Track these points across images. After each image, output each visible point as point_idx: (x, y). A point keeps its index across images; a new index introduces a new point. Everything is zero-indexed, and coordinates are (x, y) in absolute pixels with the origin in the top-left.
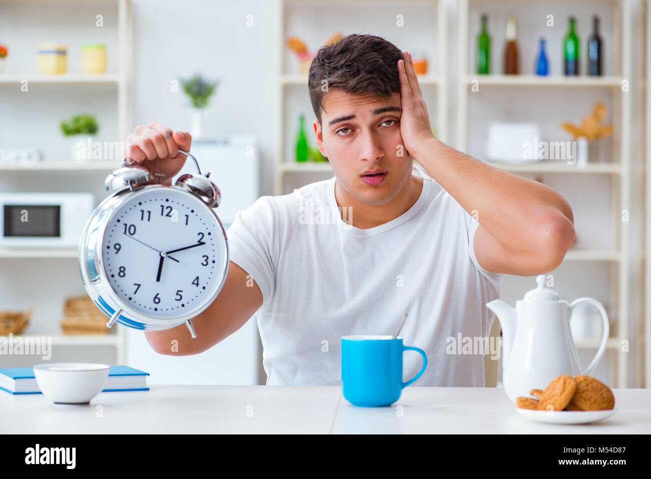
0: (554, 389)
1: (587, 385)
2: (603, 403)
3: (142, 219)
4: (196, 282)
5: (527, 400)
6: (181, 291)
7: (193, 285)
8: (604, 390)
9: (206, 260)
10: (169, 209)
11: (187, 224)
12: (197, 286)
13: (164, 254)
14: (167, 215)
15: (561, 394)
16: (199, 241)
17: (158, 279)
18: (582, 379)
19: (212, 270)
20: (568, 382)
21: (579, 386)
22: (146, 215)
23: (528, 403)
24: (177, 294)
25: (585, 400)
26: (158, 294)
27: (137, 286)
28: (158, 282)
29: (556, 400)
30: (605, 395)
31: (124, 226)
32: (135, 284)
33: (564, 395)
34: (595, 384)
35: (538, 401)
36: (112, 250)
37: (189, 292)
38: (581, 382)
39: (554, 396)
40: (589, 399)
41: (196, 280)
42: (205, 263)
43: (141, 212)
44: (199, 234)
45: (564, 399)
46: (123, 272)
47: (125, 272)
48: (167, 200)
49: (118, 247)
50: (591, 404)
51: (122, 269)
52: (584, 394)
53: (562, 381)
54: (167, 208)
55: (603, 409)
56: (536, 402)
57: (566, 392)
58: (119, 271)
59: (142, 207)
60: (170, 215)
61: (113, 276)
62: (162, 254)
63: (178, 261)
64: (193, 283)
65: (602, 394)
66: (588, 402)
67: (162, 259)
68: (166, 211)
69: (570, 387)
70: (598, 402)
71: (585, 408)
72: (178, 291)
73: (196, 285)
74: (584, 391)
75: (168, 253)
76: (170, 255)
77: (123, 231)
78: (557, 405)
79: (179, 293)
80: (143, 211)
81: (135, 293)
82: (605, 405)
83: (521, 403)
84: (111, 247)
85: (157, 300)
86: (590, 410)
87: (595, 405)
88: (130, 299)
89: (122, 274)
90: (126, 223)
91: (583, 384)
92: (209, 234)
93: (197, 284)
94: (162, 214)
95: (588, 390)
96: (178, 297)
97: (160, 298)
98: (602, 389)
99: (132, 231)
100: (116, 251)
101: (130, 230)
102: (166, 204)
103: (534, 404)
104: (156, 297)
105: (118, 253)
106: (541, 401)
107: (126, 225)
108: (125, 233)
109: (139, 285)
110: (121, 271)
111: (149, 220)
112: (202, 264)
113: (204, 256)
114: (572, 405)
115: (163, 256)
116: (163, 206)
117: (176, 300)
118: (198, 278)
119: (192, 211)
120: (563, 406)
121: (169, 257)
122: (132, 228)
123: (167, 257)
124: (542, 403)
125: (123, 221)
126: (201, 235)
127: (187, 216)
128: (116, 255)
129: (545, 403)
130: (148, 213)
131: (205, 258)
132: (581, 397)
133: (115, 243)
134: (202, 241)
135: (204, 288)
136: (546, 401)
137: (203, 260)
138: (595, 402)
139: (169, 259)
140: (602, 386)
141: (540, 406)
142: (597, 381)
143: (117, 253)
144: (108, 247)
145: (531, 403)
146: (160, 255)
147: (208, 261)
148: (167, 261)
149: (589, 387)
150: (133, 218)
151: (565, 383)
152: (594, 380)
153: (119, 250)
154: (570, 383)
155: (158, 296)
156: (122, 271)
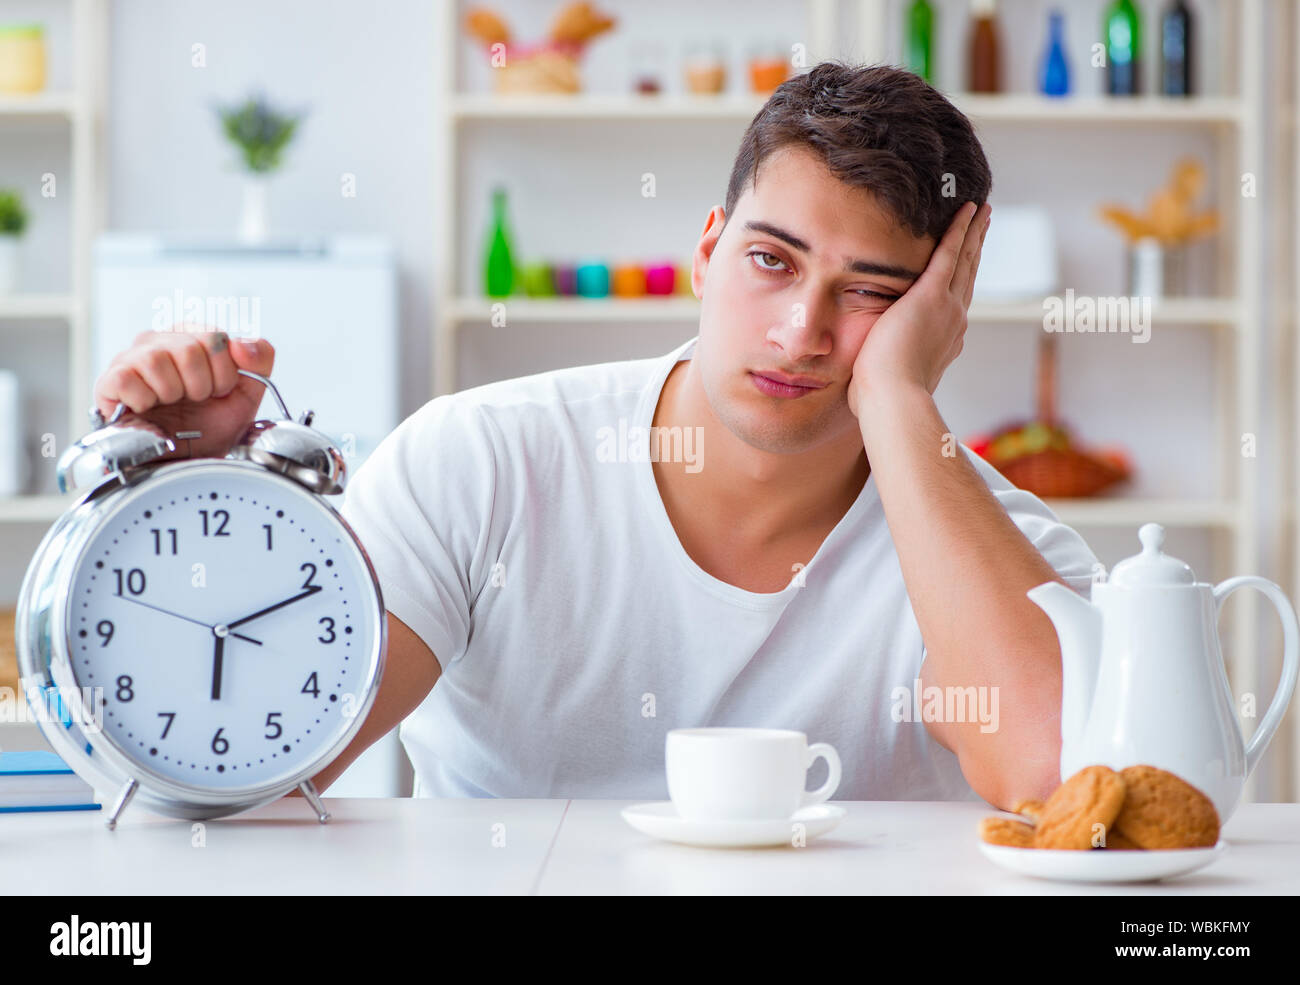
1: (1152, 788)
2: (1192, 830)
3: (158, 551)
4: (312, 686)
5: (1007, 825)
6: (278, 715)
7: (306, 695)
8: (1194, 800)
9: (329, 630)
10: (222, 517)
11: (270, 547)
12: (316, 696)
13: (223, 630)
14: (219, 533)
15: (1089, 808)
16: (306, 585)
17: (216, 694)
18: (1138, 773)
19: (348, 651)
22: (166, 540)
23: (1009, 833)
24: (269, 723)
25: (1148, 824)
26: (220, 731)
27: (166, 720)
28: (215, 702)
30: (1196, 809)
31: (115, 576)
32: (161, 715)
33: (1096, 813)
35: (1033, 828)
36: (94, 640)
37: (298, 713)
38: (1138, 781)
39: (1070, 815)
40: (1157, 822)
41: (312, 682)
42: (328, 636)
43: (153, 536)
44: (303, 567)
46: (127, 688)
47: (134, 687)
48: (213, 495)
49: (106, 629)
50: (1162, 834)
51: (125, 682)
52: (1146, 810)
54: (216, 514)
55: (1193, 845)
56: (1028, 832)
58: (116, 688)
59: (153, 523)
60: (225, 531)
62: (217, 630)
63: (260, 643)
64: (304, 690)
65: (1188, 810)
66: (1154, 829)
67: (219, 642)
68: (214, 524)
69: (1111, 791)
70: (1179, 829)
71: (1147, 844)
72: (271, 715)
73: (311, 695)
74: (1145, 803)
75: (231, 626)
76: (235, 630)
77: (115, 589)
78: (1079, 837)
79: (274, 719)
80: (156, 532)
81: (164, 736)
82: (1197, 835)
83: (995, 833)
84: (91, 632)
85: (220, 746)
86: (1160, 847)
87: (1172, 836)
88: (153, 752)
89: (125, 694)
90: (118, 567)
91: (1143, 786)
92: (329, 563)
93: (316, 692)
94: (206, 531)
95: (1154, 800)
96: (273, 731)
97: (228, 738)
98: (1189, 798)
99: (137, 586)
100: (103, 639)
101: (131, 583)
102: (211, 507)
103: (1024, 835)
104: (216, 739)
105: (110, 644)
106: (1040, 827)
107: (119, 572)
108: (120, 593)
109: (172, 716)
110: (122, 688)
111: (175, 551)
112: (322, 640)
113: (322, 621)
114: (1118, 838)
115: (221, 634)
116: (204, 513)
117: (268, 736)
118: (314, 676)
119: (280, 514)
120: (1098, 841)
121: (236, 635)
122: (136, 579)
123: (231, 637)
124: (1043, 832)
125: (110, 564)
126: (309, 570)
127: (268, 528)
128: (105, 649)
129: (1049, 833)
130: (170, 536)
131: (327, 624)
132: (1138, 817)
133: (98, 621)
134: (313, 583)
135: (333, 698)
136: (1053, 826)
137: (322, 631)
138: (1172, 828)
139: (236, 640)
140: (1188, 791)
141: (1038, 840)
142: (1175, 778)
143: (105, 644)
144: (82, 633)
145: (1017, 834)
146: (213, 633)
147: (334, 629)
148: (232, 647)
149: (1158, 793)
150: (136, 552)
153: (110, 635)
154: (1110, 783)
155: (222, 735)
156: (125, 688)
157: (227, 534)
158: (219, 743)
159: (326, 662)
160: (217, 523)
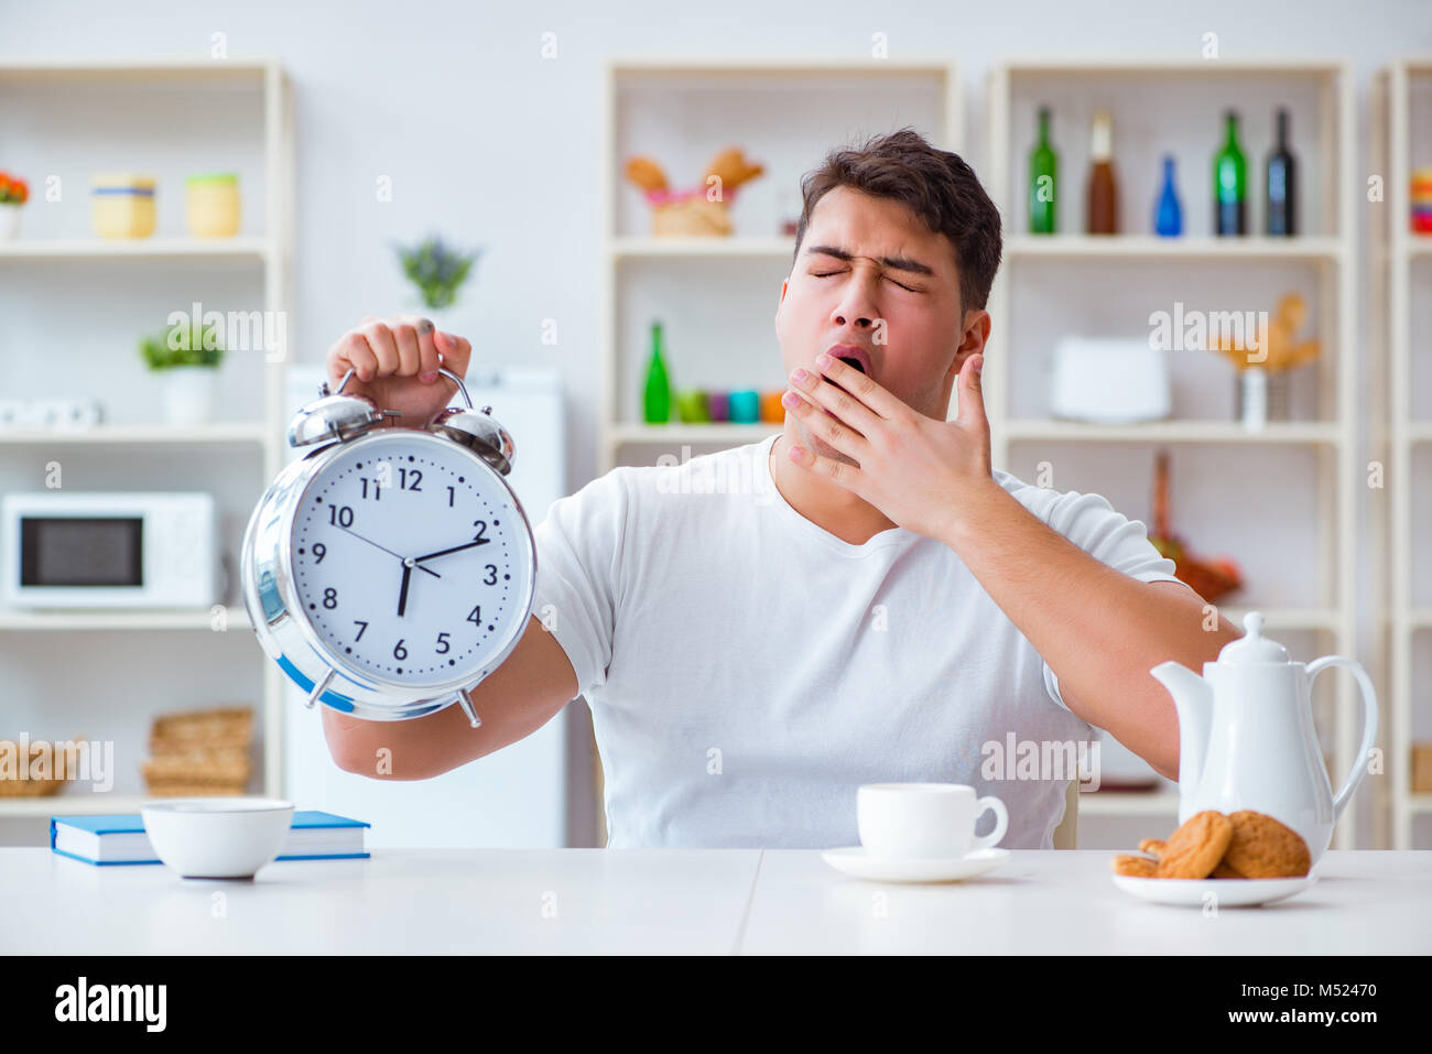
0: (1189, 837)
1: (1255, 829)
2: (1288, 863)
3: (365, 496)
4: (475, 616)
5: (1135, 860)
6: (448, 635)
7: (471, 623)
8: (1289, 839)
9: (492, 575)
10: (416, 476)
11: (451, 504)
12: (478, 625)
13: (410, 562)
14: (413, 488)
15: (1203, 846)
16: (477, 538)
17: (401, 611)
18: (1244, 817)
19: (505, 593)
20: (1216, 822)
21: (1239, 831)
22: (372, 488)
23: (1136, 866)
24: (439, 641)
25: (1252, 858)
26: (402, 641)
27: (361, 627)
28: (400, 618)
29: (1193, 858)
30: (1291, 848)
31: (330, 510)
32: (357, 623)
33: (1208, 849)
34: (1270, 826)
35: (1157, 863)
36: (310, 557)
37: (464, 636)
38: (1243, 824)
39: (1188, 850)
40: (1260, 856)
41: (476, 614)
42: (491, 580)
43: (362, 483)
44: (476, 524)
45: (1208, 856)
46: (332, 598)
47: (337, 598)
48: (411, 459)
49: (319, 550)
50: (1263, 865)
51: (331, 594)
52: (1250, 847)
53: (1204, 821)
54: (412, 473)
55: (1287, 875)
56: (1152, 865)
57: (1214, 842)
58: (324, 597)
59: (363, 473)
60: (418, 487)
61: (313, 607)
62: (406, 562)
63: (439, 576)
64: (469, 619)
65: (1284, 847)
66: (1256, 862)
67: (407, 571)
68: (410, 480)
69: (1221, 832)
70: (1277, 862)
71: (1249, 875)
72: (441, 635)
73: (474, 623)
74: (1248, 841)
75: (417, 560)
76: (421, 563)
77: (330, 519)
78: (1195, 867)
79: (443, 638)
80: (365, 480)
81: (358, 639)
82: (1291, 868)
83: (1125, 867)
84: (308, 551)
85: (401, 653)
86: (1261, 877)
87: (1271, 868)
88: (349, 650)
89: (330, 603)
90: (332, 503)
91: (1247, 827)
92: (497, 523)
93: (478, 621)
94: (403, 486)
95: (1256, 838)
96: (442, 647)
97: (407, 649)
98: (1284, 837)
99: (346, 521)
100: (317, 558)
101: (342, 518)
102: (409, 467)
103: (1148, 868)
104: (398, 648)
105: (322, 562)
106: (1162, 862)
107: (333, 507)
108: (333, 522)
109: (365, 625)
110: (328, 598)
111: (378, 497)
112: (486, 581)
113: (487, 567)
114: (1224, 868)
115: (410, 565)
116: (403, 471)
117: (438, 651)
118: (478, 609)
119: (461, 480)
120: (1208, 870)
121: (421, 568)
122: (346, 515)
123: (418, 569)
124: (1165, 865)
125: (326, 502)
126: (480, 526)
127: (452, 489)
128: (318, 566)
129: (1170, 865)
130: (375, 485)
131: (491, 570)
132: (1243, 852)
133: (314, 543)
134: (482, 537)
135: (491, 628)
136: (1173, 860)
137: (487, 574)
138: (1271, 861)
139: (421, 571)
140: (1284, 832)
141: (1160, 872)
142: (1275, 822)
143: (318, 562)
144: (302, 551)
145: (1143, 867)
146: (403, 564)
147: (496, 575)
148: (416, 575)
149: (1259, 833)
150: (347, 493)
151: (1210, 823)
152: (1268, 819)
153: (322, 555)
154: (1220, 824)
155: (403, 646)
156: (331, 597)
157: (419, 490)
158: (400, 650)
159: (488, 599)
160: (412, 480)
